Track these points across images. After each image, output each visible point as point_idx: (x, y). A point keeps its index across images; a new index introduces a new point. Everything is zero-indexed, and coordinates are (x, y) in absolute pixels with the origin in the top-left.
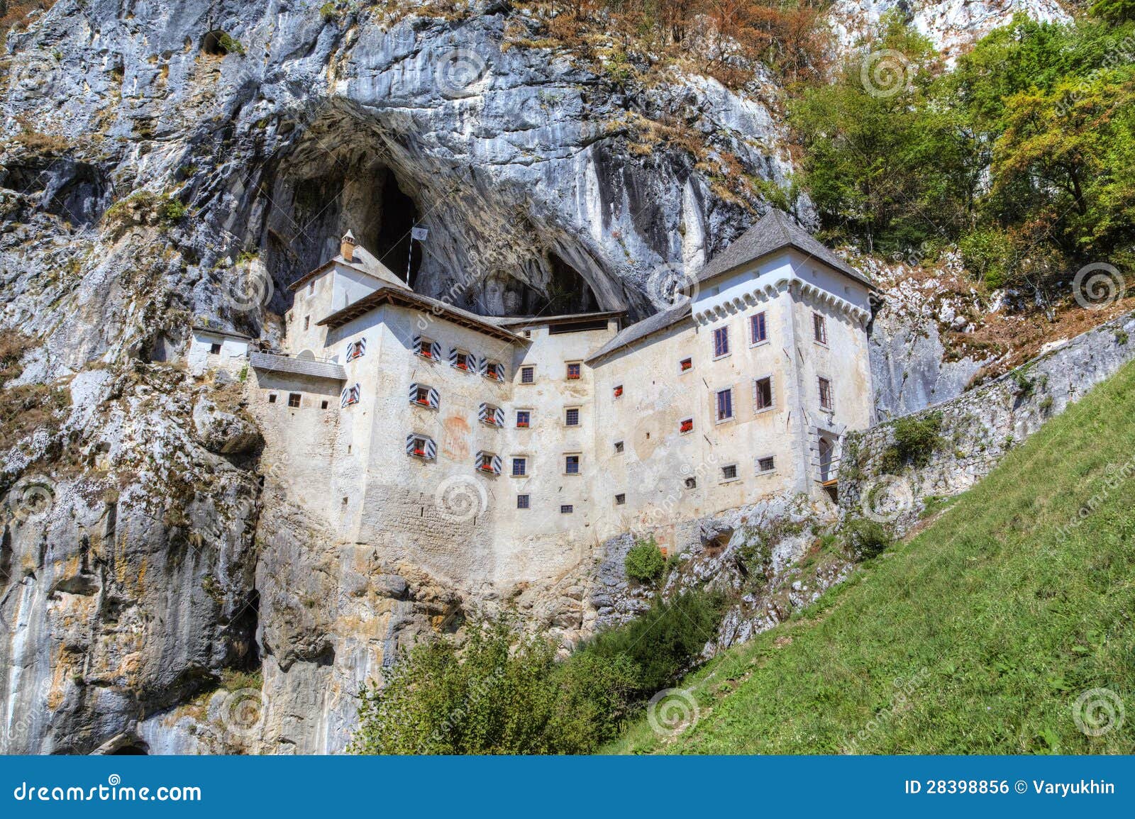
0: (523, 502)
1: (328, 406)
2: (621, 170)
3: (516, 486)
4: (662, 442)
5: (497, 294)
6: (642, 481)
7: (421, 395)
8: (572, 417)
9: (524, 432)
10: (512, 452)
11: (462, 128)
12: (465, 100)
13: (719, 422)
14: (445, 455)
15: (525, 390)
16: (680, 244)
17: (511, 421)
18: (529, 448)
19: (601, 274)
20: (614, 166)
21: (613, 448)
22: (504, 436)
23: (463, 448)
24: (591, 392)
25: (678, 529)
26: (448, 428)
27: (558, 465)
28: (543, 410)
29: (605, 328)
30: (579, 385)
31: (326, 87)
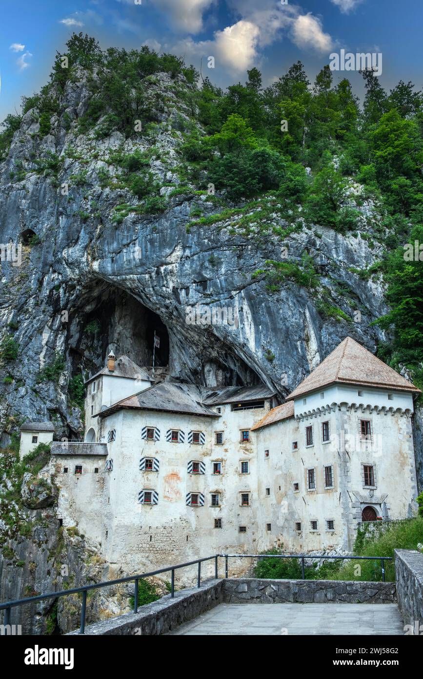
0: (218, 523)
1: (99, 471)
2: (263, 304)
3: (215, 513)
4: (286, 495)
6: (278, 518)
7: (149, 464)
8: (245, 467)
9: (218, 477)
10: (211, 490)
11: (167, 284)
12: (167, 266)
13: (309, 490)
14: (166, 499)
15: (218, 448)
16: (305, 350)
17: (209, 469)
18: (220, 487)
20: (259, 302)
21: (265, 491)
22: (206, 479)
23: (177, 492)
24: (255, 451)
26: (166, 481)
27: (237, 499)
28: (228, 462)
29: (263, 407)
30: (248, 446)
31: (88, 265)
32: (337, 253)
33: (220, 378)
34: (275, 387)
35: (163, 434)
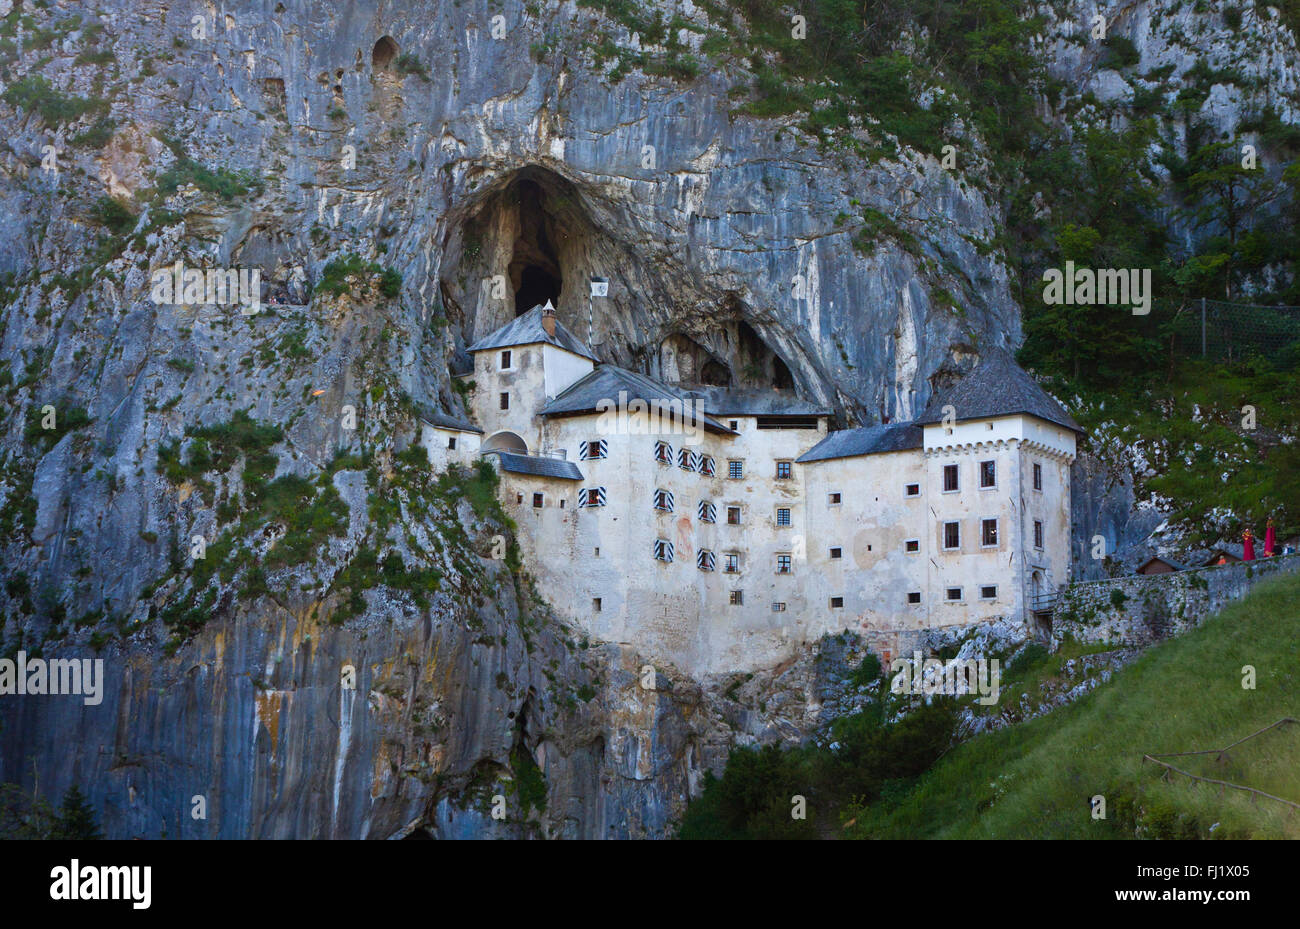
0: (737, 597)
1: (565, 505)
3: (730, 583)
4: (885, 557)
5: (672, 357)
6: (862, 589)
7: (662, 501)
9: (734, 529)
10: (724, 548)
11: (684, 205)
12: (691, 176)
13: (946, 550)
14: (680, 556)
15: (733, 486)
16: (894, 349)
17: (722, 516)
18: (742, 545)
19: (810, 370)
20: (838, 265)
21: (829, 553)
22: (717, 531)
23: (689, 548)
24: (802, 493)
25: (901, 638)
26: (681, 531)
27: (771, 562)
28: (753, 507)
29: (816, 428)
30: (790, 485)
31: (538, 142)
32: (945, 205)
33: (688, 368)
34: (834, 399)
35: (676, 455)
